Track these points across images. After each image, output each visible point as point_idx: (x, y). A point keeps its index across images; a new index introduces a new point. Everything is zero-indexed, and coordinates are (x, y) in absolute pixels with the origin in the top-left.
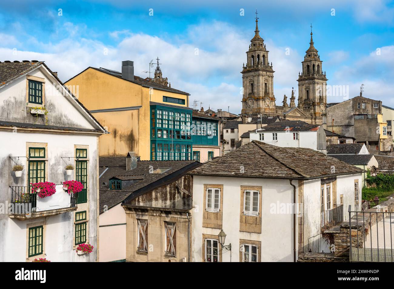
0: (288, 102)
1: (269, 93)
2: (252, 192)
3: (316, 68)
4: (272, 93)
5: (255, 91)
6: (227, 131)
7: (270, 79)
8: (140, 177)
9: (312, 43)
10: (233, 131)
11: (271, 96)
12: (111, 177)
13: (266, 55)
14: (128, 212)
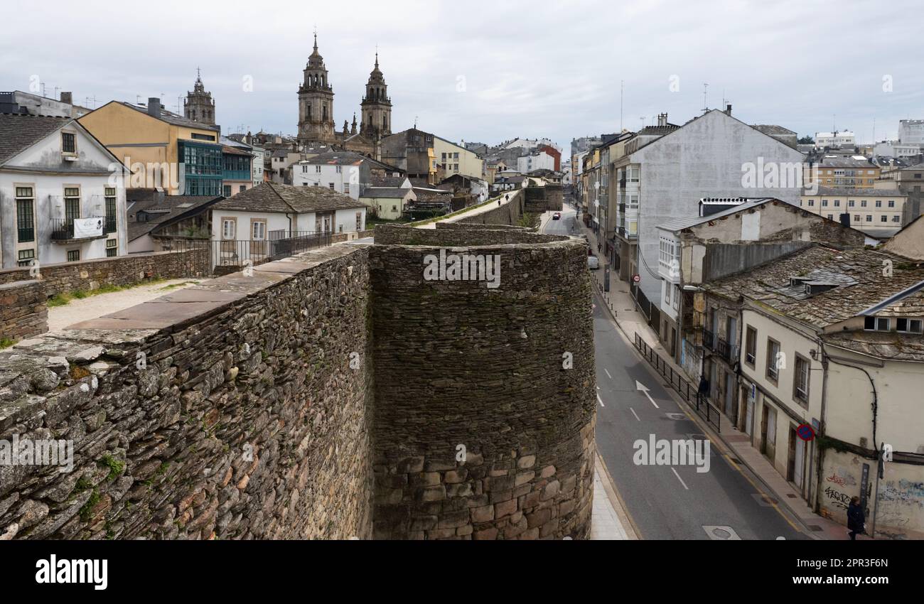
0: (350, 128)
1: (328, 118)
2: (259, 223)
3: (381, 92)
4: (332, 118)
5: (312, 114)
6: (276, 160)
7: (329, 102)
8: (166, 211)
9: (377, 65)
10: (282, 160)
11: (329, 121)
12: (138, 210)
13: (325, 75)
14: (155, 240)
